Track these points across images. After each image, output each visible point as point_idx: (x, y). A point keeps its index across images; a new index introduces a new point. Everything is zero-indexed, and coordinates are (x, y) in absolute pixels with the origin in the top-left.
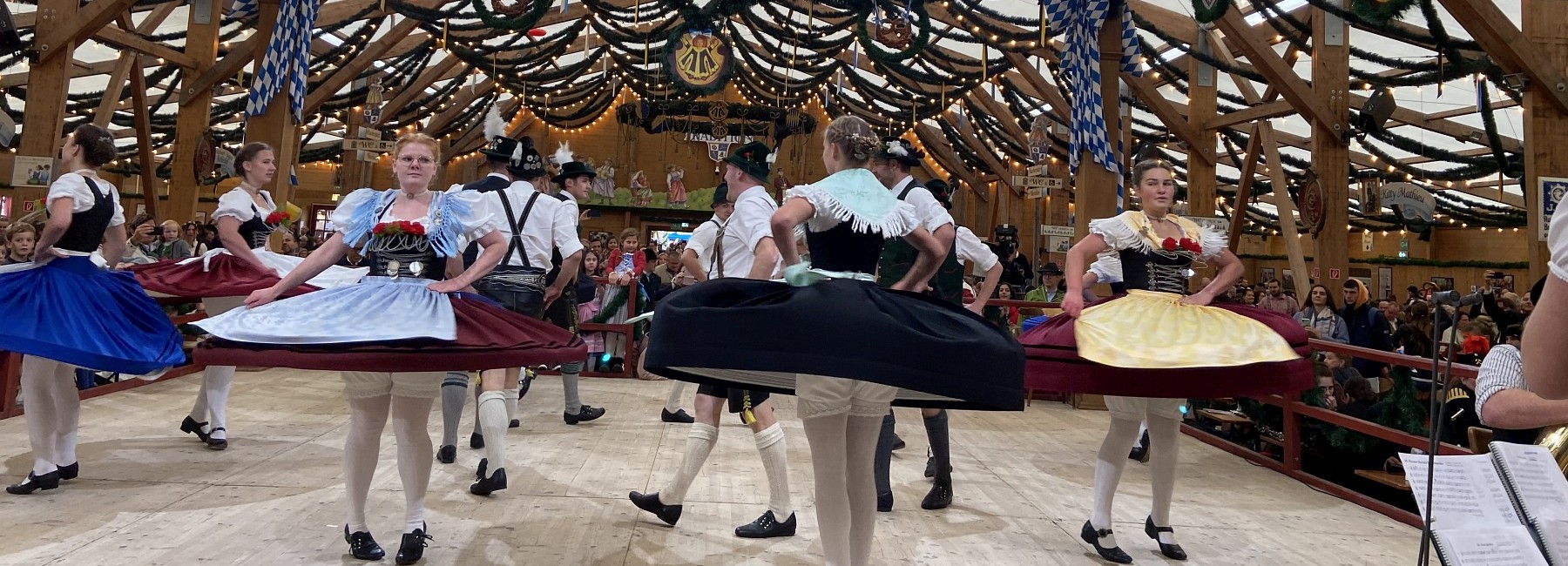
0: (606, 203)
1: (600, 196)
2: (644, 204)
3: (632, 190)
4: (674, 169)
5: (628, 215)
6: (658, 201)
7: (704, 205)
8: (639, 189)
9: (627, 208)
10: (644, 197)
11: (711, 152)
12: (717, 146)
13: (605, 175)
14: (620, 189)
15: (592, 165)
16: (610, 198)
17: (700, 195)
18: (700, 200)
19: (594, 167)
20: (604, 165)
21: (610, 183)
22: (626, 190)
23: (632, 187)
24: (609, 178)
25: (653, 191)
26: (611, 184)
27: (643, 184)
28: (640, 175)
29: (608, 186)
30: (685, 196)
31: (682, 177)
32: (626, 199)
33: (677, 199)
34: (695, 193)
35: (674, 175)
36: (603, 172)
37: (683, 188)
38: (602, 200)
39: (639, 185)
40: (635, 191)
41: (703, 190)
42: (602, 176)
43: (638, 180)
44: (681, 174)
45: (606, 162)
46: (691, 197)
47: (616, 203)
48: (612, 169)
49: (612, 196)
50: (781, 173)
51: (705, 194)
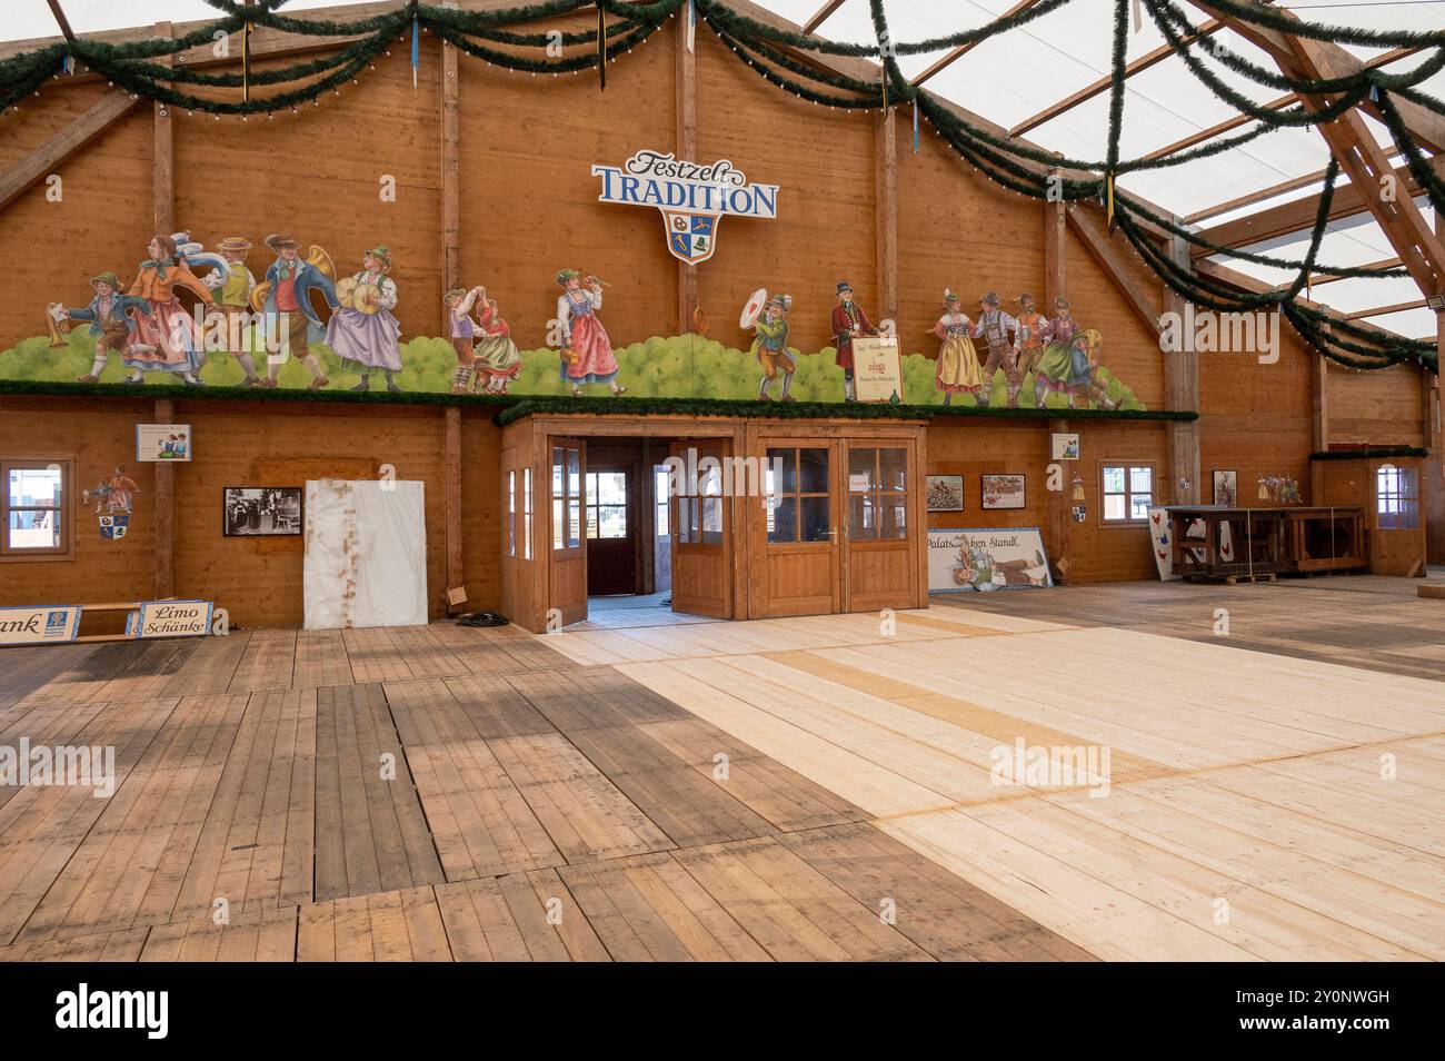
0: (378, 385)
1: (358, 364)
2: (497, 385)
3: (457, 344)
4: (574, 284)
5: (453, 415)
6: (538, 374)
7: (663, 382)
8: (477, 340)
9: (452, 397)
10: (494, 364)
11: (674, 235)
12: (688, 220)
13: (368, 302)
14: (422, 344)
15: (324, 268)
16: (389, 373)
17: (650, 357)
18: (651, 369)
19: (329, 276)
20: (362, 268)
21: (386, 325)
22: (441, 344)
23: (456, 334)
24: (380, 310)
25: (520, 348)
26: (389, 327)
27: (487, 325)
28: (478, 299)
29: (379, 335)
30: (613, 359)
31: (598, 305)
32: (443, 370)
33: (591, 368)
34: (638, 350)
35: (577, 298)
36: (361, 292)
37: (603, 336)
38: (365, 377)
39: (478, 330)
40: (467, 347)
41: (658, 342)
42: (360, 305)
43: (472, 313)
44: (596, 299)
45: (369, 262)
46: (629, 361)
47: (410, 383)
48: (389, 283)
49: (395, 364)
50: (846, 297)
51: (662, 355)
